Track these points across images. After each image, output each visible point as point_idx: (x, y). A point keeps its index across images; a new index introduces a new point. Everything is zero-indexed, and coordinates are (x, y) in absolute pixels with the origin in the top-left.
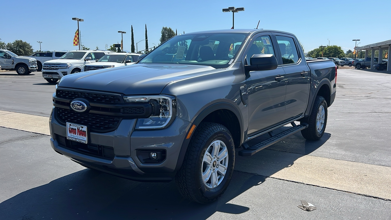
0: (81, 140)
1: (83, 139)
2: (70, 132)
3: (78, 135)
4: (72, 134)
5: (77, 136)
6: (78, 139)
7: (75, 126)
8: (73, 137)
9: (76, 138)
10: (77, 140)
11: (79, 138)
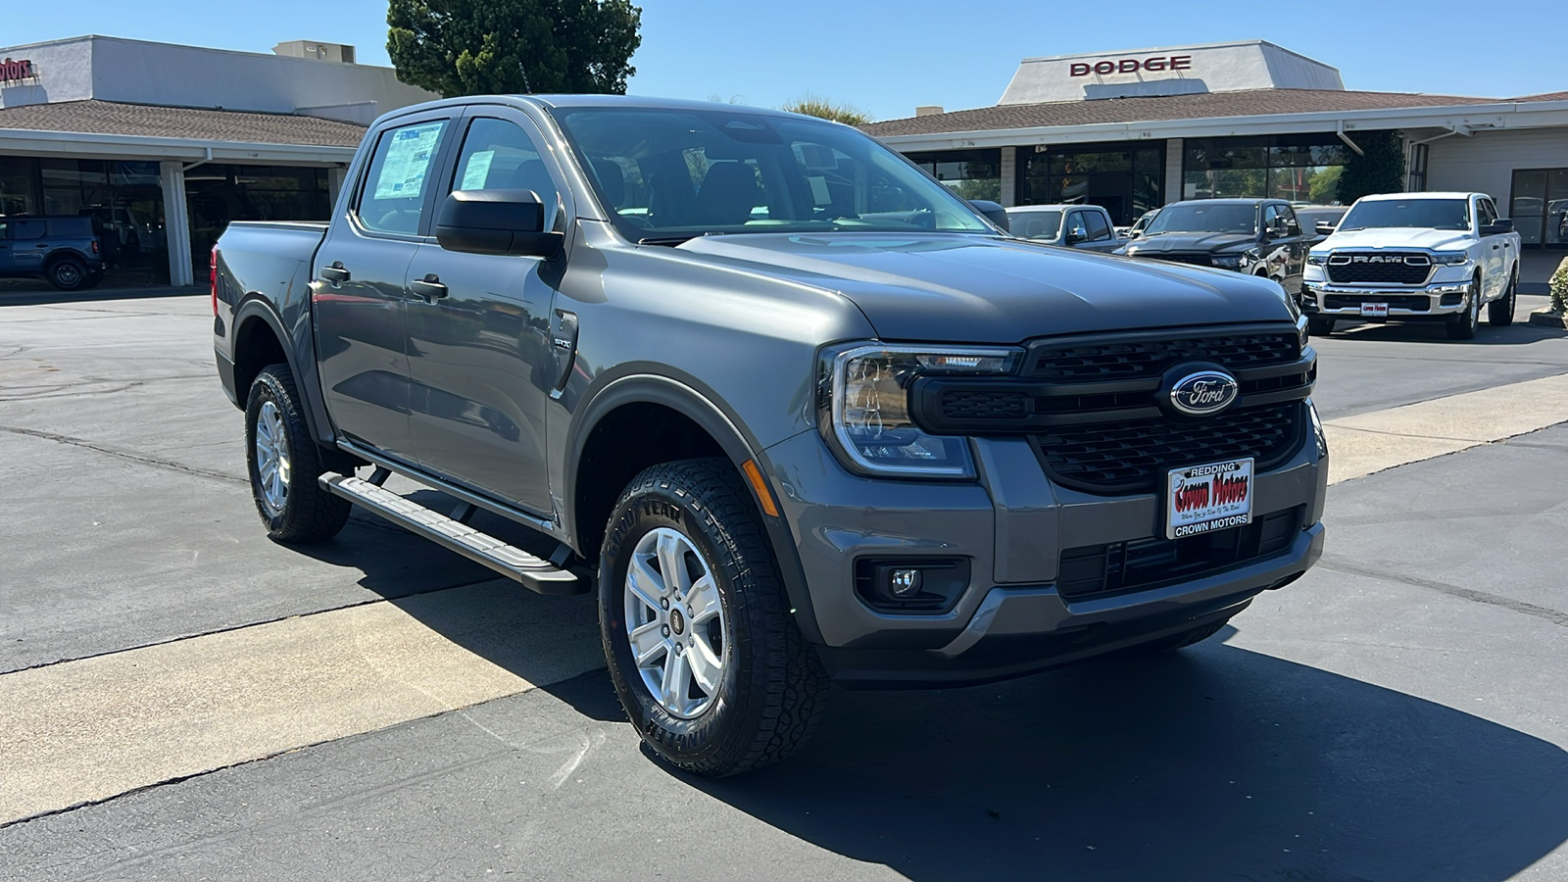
0: (1230, 517)
1: (1236, 512)
2: (1180, 505)
3: (1214, 505)
4: (1188, 509)
5: (1215, 509)
6: (1218, 520)
7: (1203, 475)
8: (1191, 520)
9: (1208, 517)
10: (1214, 525)
11: (1217, 515)
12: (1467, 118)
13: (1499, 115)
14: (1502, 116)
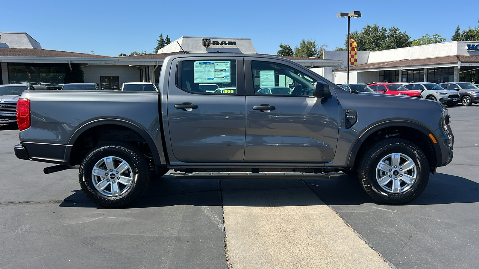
12: (106, 62)
13: (114, 62)
14: (115, 62)
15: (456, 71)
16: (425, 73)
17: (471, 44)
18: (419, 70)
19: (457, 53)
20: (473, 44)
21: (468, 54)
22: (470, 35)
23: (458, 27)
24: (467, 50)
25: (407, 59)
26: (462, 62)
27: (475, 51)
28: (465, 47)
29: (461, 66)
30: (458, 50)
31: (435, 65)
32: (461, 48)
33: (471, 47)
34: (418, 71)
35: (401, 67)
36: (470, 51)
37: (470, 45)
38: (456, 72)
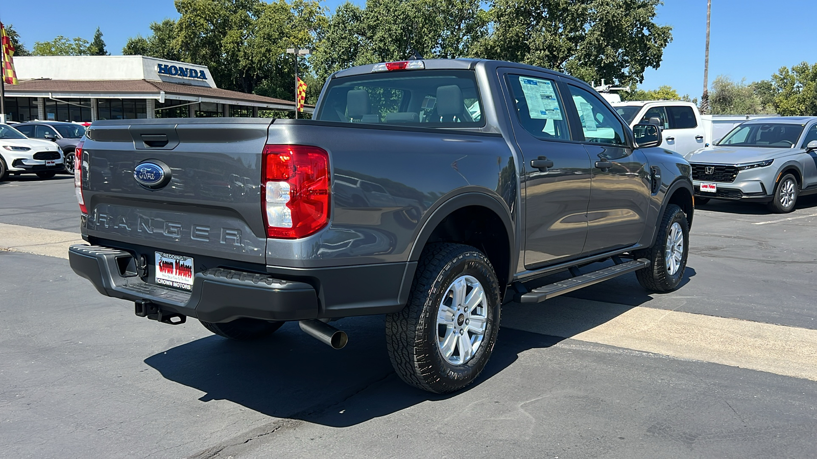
15: (150, 107)
16: (92, 106)
17: (163, 63)
18: (80, 100)
19: (144, 77)
20: (167, 64)
21: (159, 80)
22: (141, 47)
23: (98, 31)
24: (159, 72)
25: (48, 79)
26: (166, 93)
27: (168, 75)
28: (154, 68)
29: (165, 99)
30: (145, 71)
31: (119, 95)
32: (148, 68)
33: (163, 69)
34: (79, 103)
35: (50, 94)
36: (162, 74)
37: (162, 65)
38: (150, 109)
